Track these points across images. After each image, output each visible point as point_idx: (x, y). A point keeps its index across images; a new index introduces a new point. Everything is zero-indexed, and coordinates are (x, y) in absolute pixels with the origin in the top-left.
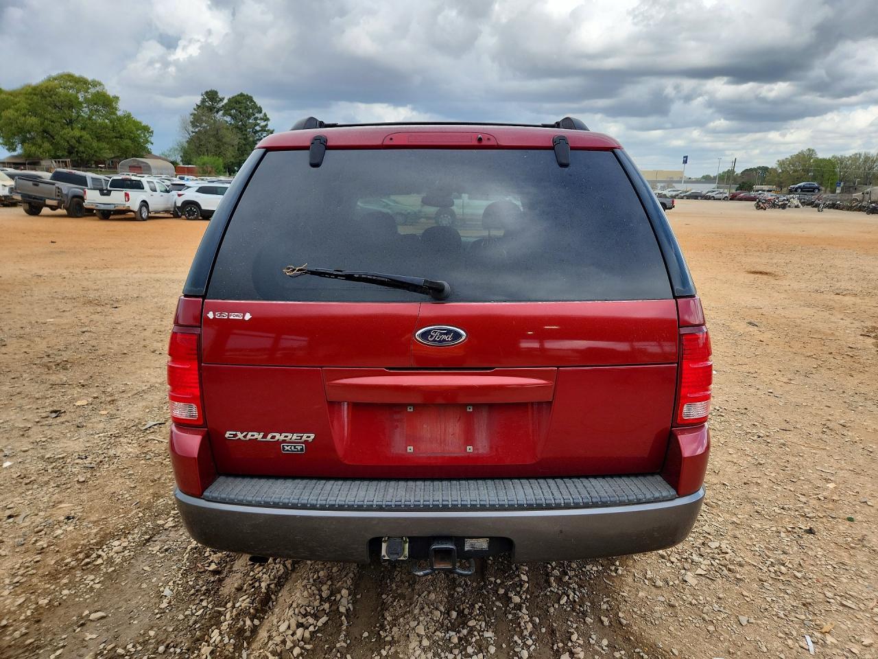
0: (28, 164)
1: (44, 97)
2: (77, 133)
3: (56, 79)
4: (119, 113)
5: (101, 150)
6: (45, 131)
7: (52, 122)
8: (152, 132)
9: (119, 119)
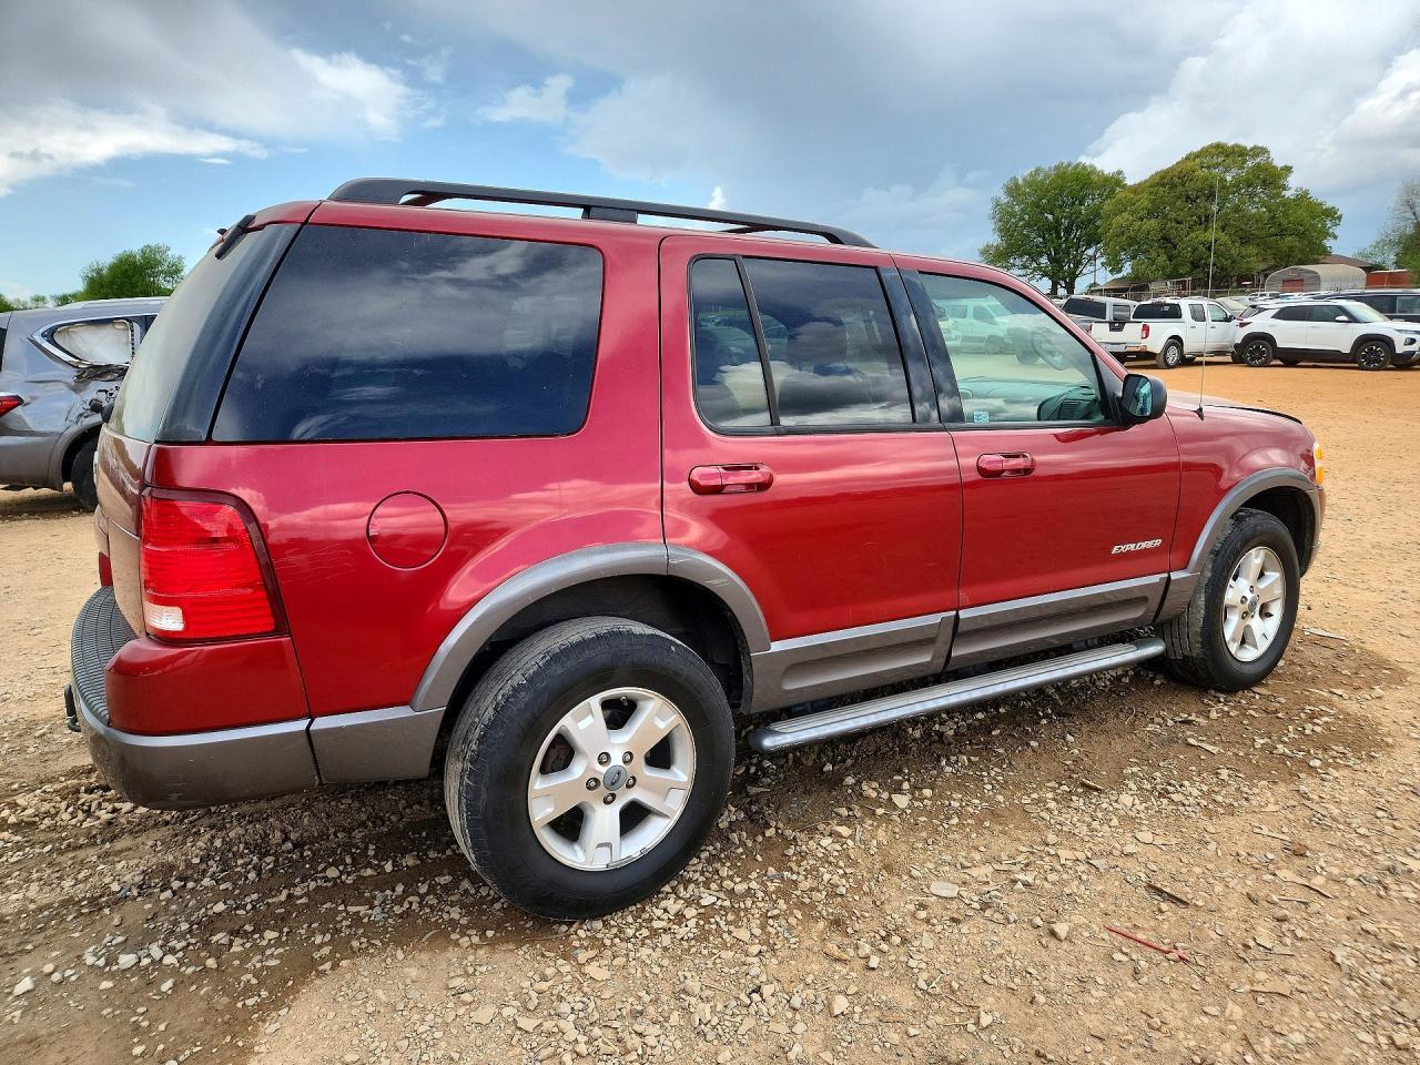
0: (1132, 290)
1: (1173, 186)
2: (1211, 235)
3: (1198, 157)
4: (1288, 194)
5: (1243, 257)
6: (1166, 239)
7: (1178, 223)
8: (1340, 218)
9: (1286, 203)
